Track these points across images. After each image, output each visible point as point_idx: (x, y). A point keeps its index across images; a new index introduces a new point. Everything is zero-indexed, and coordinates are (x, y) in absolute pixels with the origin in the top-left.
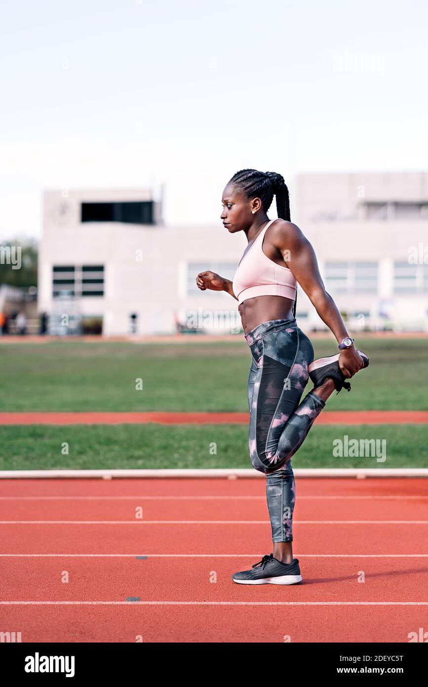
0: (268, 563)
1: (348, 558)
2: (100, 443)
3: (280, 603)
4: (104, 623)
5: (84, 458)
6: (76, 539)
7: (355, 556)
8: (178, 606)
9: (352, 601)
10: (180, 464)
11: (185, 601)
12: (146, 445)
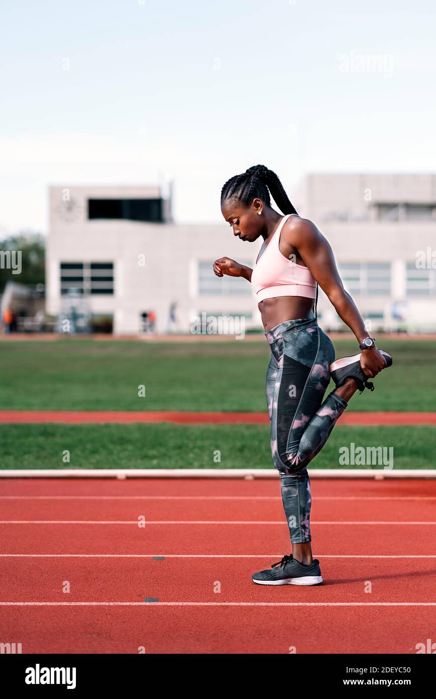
0: (288, 564)
1: (369, 558)
2: (113, 442)
3: (301, 604)
4: (122, 625)
5: (97, 457)
6: (91, 539)
7: (376, 557)
8: (197, 607)
9: (373, 602)
10: (196, 464)
11: (204, 602)
12: (161, 445)
